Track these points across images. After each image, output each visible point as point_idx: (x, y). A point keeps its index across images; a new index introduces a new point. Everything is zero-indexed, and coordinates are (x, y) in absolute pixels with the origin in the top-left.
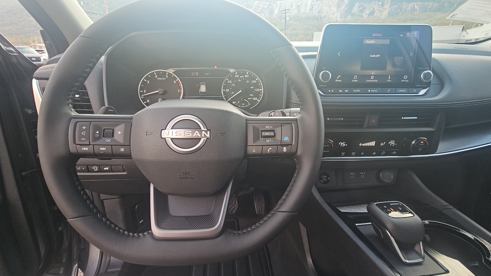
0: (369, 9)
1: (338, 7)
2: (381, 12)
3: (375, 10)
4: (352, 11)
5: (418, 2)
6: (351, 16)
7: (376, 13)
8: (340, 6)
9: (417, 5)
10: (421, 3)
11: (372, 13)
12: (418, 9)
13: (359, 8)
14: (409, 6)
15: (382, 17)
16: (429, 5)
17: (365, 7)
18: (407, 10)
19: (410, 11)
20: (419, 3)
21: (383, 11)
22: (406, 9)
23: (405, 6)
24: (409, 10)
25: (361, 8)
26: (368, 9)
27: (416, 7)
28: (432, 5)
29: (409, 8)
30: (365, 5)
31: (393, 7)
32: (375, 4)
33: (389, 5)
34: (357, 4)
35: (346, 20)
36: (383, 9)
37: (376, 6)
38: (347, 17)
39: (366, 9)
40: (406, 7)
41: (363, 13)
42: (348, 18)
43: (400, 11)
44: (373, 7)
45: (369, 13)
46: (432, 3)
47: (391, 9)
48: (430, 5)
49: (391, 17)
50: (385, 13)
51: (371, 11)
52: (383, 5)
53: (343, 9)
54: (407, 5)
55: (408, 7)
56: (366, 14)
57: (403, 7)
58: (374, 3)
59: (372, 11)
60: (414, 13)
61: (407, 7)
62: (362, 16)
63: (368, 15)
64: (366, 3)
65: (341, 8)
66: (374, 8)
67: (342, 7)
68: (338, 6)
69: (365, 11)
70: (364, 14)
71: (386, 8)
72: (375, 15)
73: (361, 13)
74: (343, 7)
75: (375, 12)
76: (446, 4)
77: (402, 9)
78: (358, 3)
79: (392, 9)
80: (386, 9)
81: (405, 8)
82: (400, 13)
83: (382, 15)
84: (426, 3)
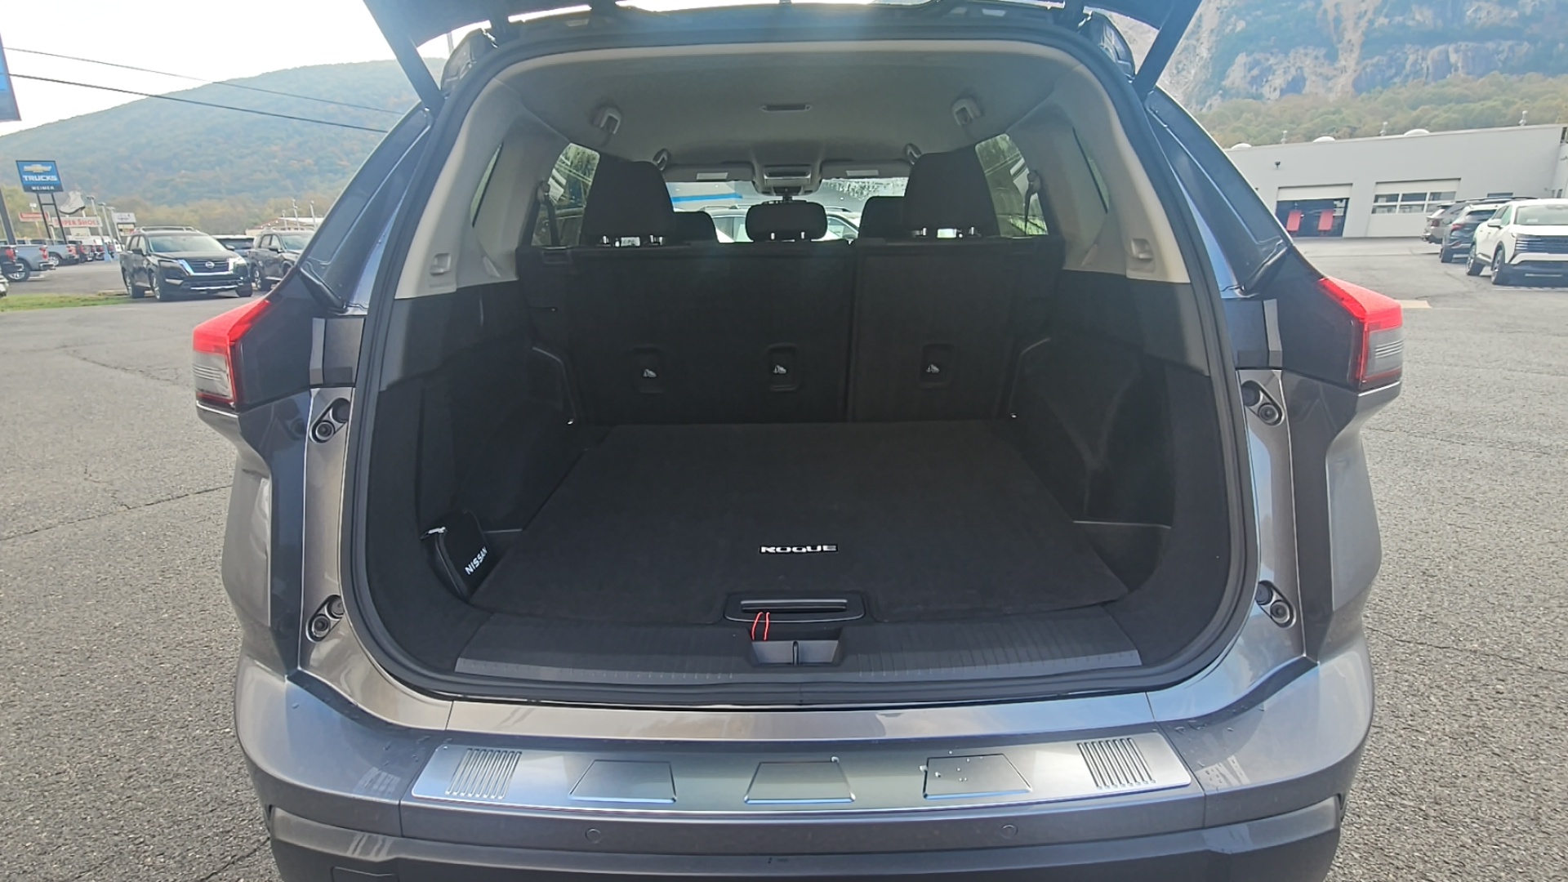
0: (1285, 72)
1: (1175, 72)
2: (1328, 79)
3: (1306, 75)
4: (1224, 83)
5: (1459, 43)
6: (1222, 96)
7: (1308, 83)
8: (1183, 69)
9: (1457, 51)
10: (1471, 44)
11: (1295, 86)
12: (1459, 65)
13: (1250, 70)
14: (1429, 57)
15: (1332, 97)
16: (1501, 49)
17: (1271, 66)
18: (1422, 69)
19: (1431, 70)
20: (1463, 45)
21: (1335, 76)
22: (1418, 67)
23: (1412, 58)
24: (1428, 69)
25: (1255, 72)
26: (1280, 72)
27: (1453, 58)
28: (1511, 48)
29: (1429, 62)
30: (1268, 60)
31: (1369, 62)
32: (1306, 55)
33: (1355, 55)
34: (1241, 59)
35: (1204, 110)
36: (1336, 69)
37: (1308, 61)
38: (1205, 103)
39: (1274, 74)
40: (1417, 59)
41: (1262, 87)
42: (1211, 105)
43: (1396, 75)
44: (1298, 64)
45: (1284, 86)
46: (1510, 43)
47: (1364, 68)
48: (1503, 51)
49: (1364, 95)
50: (1344, 81)
51: (1290, 79)
52: (1332, 57)
53: (1192, 78)
54: (1420, 53)
55: (1424, 59)
56: (1275, 90)
57: (1406, 60)
58: (1302, 51)
59: (1293, 79)
60: (1448, 76)
61: (1420, 61)
62: (1258, 97)
63: (1283, 92)
64: (1272, 53)
65: (1184, 73)
66: (1300, 68)
67: (1189, 72)
68: (1177, 68)
69: (1270, 78)
70: (1266, 90)
71: (1345, 66)
72: (1307, 89)
73: (1255, 88)
74: (1193, 72)
75: (1304, 80)
77: (1404, 66)
78: (1244, 54)
79: (1368, 70)
80: (1344, 70)
81: (1415, 63)
82: (1397, 80)
83: (1330, 90)
84: (1490, 45)
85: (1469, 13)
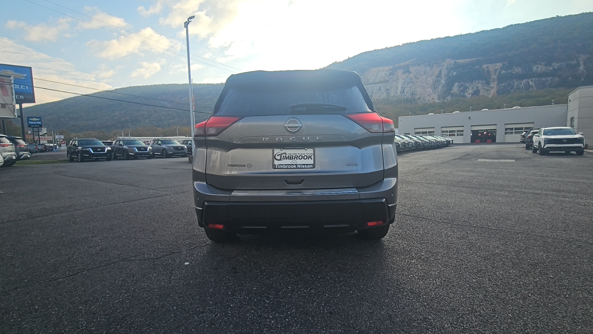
0: (472, 88)
1: (433, 88)
2: (488, 90)
3: (480, 89)
4: (451, 92)
5: (532, 79)
6: (451, 96)
7: (481, 92)
8: (436, 87)
9: (532, 81)
10: (536, 79)
11: (476, 92)
12: (533, 85)
13: (460, 87)
14: (522, 83)
15: (490, 96)
16: (548, 80)
17: (467, 86)
18: (520, 87)
19: (523, 87)
20: (534, 79)
21: (490, 90)
22: (519, 86)
23: (516, 84)
24: (522, 87)
25: (462, 88)
26: (470, 88)
27: (531, 83)
28: (551, 80)
29: (522, 85)
30: (466, 84)
31: (501, 85)
32: (479, 83)
33: (496, 83)
34: (456, 84)
35: (445, 101)
36: (490, 87)
37: (480, 85)
38: (445, 98)
39: (468, 89)
40: (518, 84)
41: (465, 93)
42: (447, 99)
43: (511, 89)
44: (477, 86)
45: (472, 93)
46: (551, 78)
47: (500, 87)
48: (549, 81)
49: (501, 96)
50: (493, 92)
51: (474, 90)
52: (488, 83)
53: (440, 90)
54: (519, 82)
55: (520, 84)
56: (469, 94)
57: (514, 84)
58: (477, 81)
59: (476, 90)
60: (530, 89)
61: (519, 84)
62: (465, 96)
63: (472, 95)
64: (467, 82)
65: (437, 89)
66: (478, 87)
67: (439, 88)
68: (434, 87)
69: (467, 90)
70: (466, 94)
71: (493, 86)
72: (481, 94)
73: (462, 93)
74: (440, 88)
75: (479, 91)
76: (570, 78)
77: (514, 86)
78: (457, 83)
79: (501, 87)
80: (493, 88)
81: (517, 85)
82: (512, 91)
83: (489, 94)
84: (544, 79)
85: (534, 69)
